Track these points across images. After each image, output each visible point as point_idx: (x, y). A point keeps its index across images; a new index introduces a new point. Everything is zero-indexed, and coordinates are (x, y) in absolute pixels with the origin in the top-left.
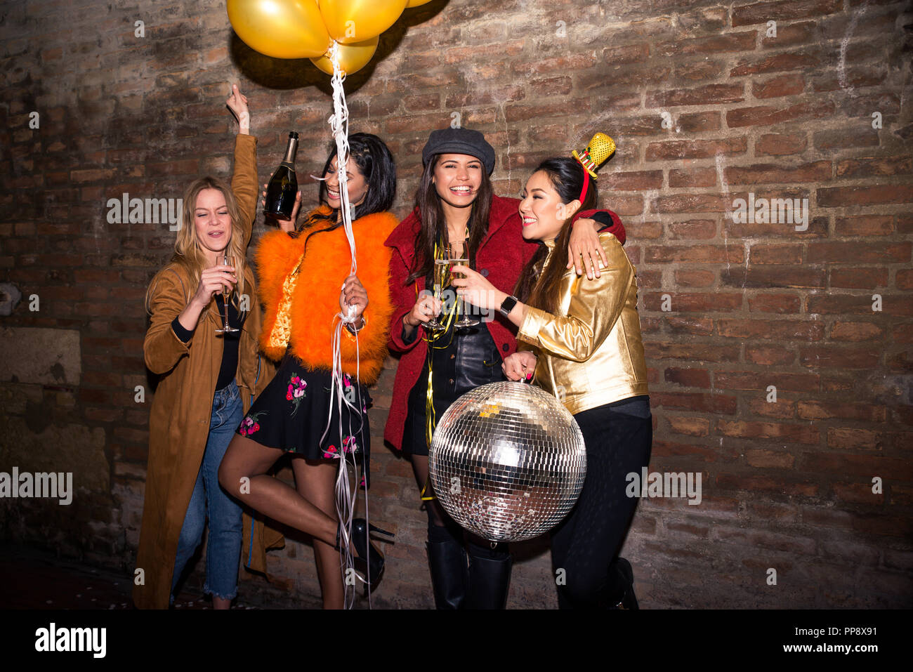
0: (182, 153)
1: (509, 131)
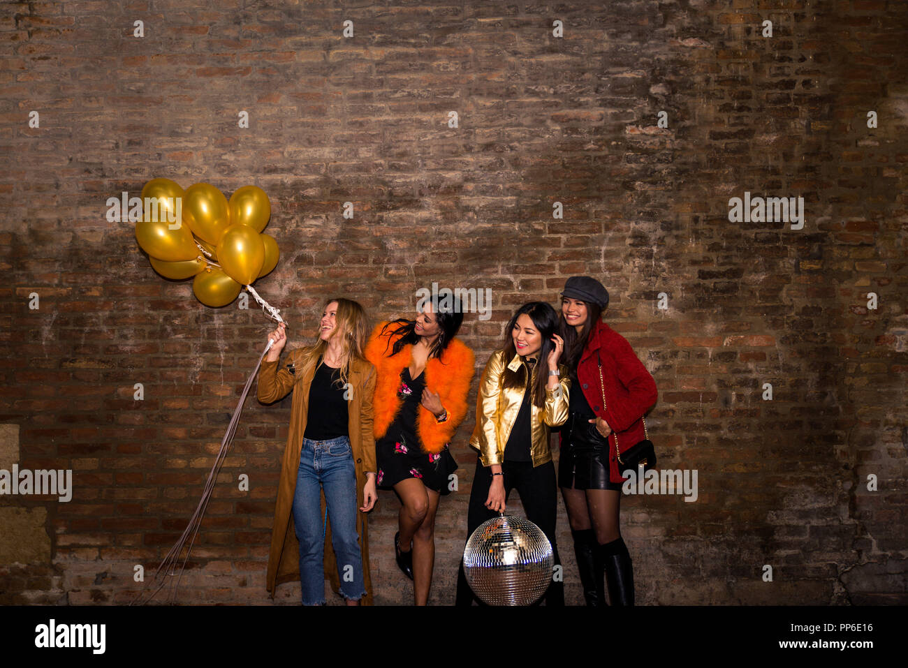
0: (143, 280)
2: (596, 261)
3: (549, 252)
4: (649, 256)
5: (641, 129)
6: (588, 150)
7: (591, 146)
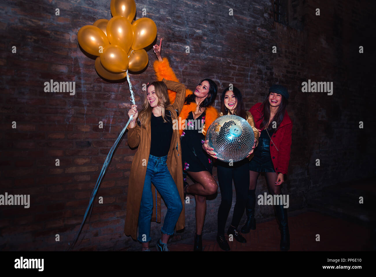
1: (183, 78)
2: (247, 78)
3: (232, 72)
4: (262, 79)
5: (261, 29)
6: (246, 33)
7: (246, 31)
